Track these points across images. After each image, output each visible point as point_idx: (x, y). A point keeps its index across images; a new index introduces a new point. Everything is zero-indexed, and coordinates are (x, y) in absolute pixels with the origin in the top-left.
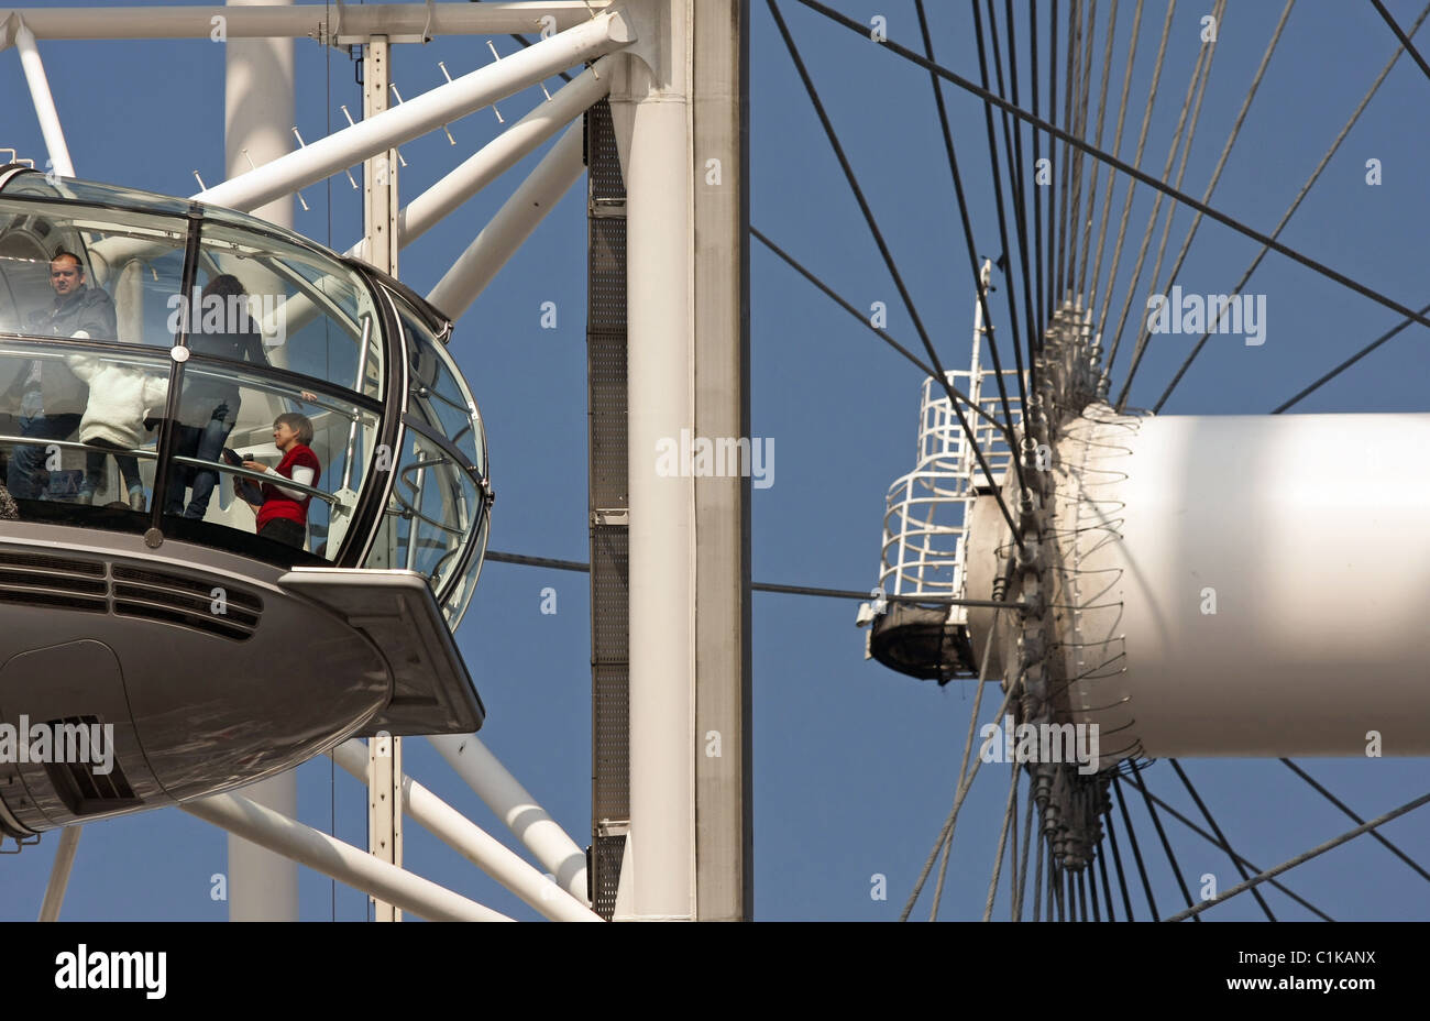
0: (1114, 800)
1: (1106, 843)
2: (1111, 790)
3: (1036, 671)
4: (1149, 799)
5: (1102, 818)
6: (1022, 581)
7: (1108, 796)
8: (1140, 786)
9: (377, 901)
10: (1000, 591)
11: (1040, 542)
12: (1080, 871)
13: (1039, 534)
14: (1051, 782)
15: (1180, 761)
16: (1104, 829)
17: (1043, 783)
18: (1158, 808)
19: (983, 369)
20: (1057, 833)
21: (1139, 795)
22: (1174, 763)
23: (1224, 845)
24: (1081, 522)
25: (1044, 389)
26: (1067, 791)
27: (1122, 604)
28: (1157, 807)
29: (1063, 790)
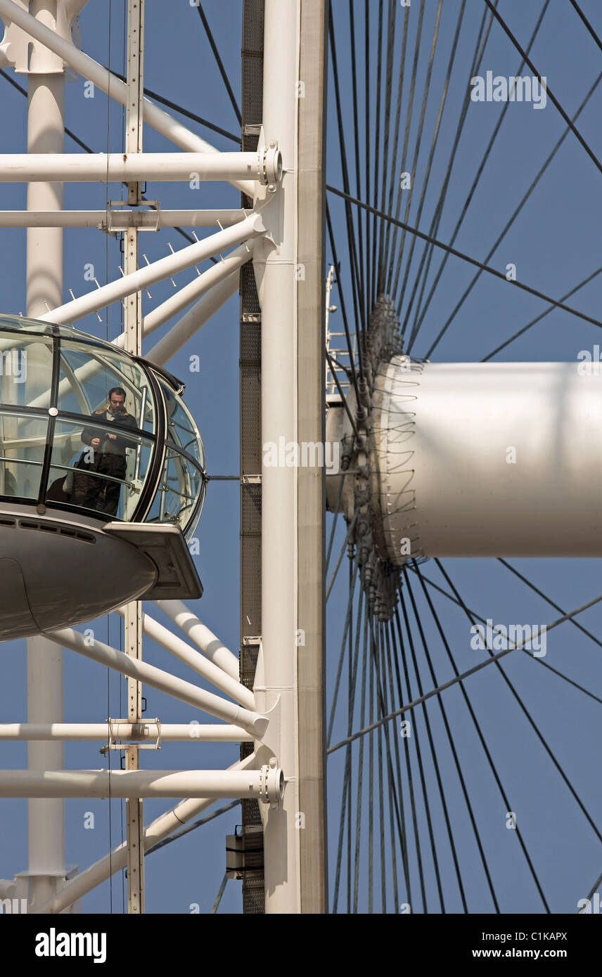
0: (404, 580)
1: (399, 605)
2: (402, 575)
3: (364, 510)
4: (421, 578)
5: (398, 591)
6: (357, 457)
7: (401, 578)
8: (417, 572)
9: (129, 678)
10: (345, 463)
11: (367, 435)
12: (386, 622)
13: (367, 431)
14: (372, 571)
15: (441, 560)
16: (399, 597)
17: (368, 572)
18: (427, 585)
19: (331, 332)
20: (375, 600)
21: (416, 576)
22: (436, 560)
23: (461, 603)
24: (391, 423)
25: (370, 349)
26: (381, 576)
27: (413, 471)
28: (425, 582)
29: (378, 576)
